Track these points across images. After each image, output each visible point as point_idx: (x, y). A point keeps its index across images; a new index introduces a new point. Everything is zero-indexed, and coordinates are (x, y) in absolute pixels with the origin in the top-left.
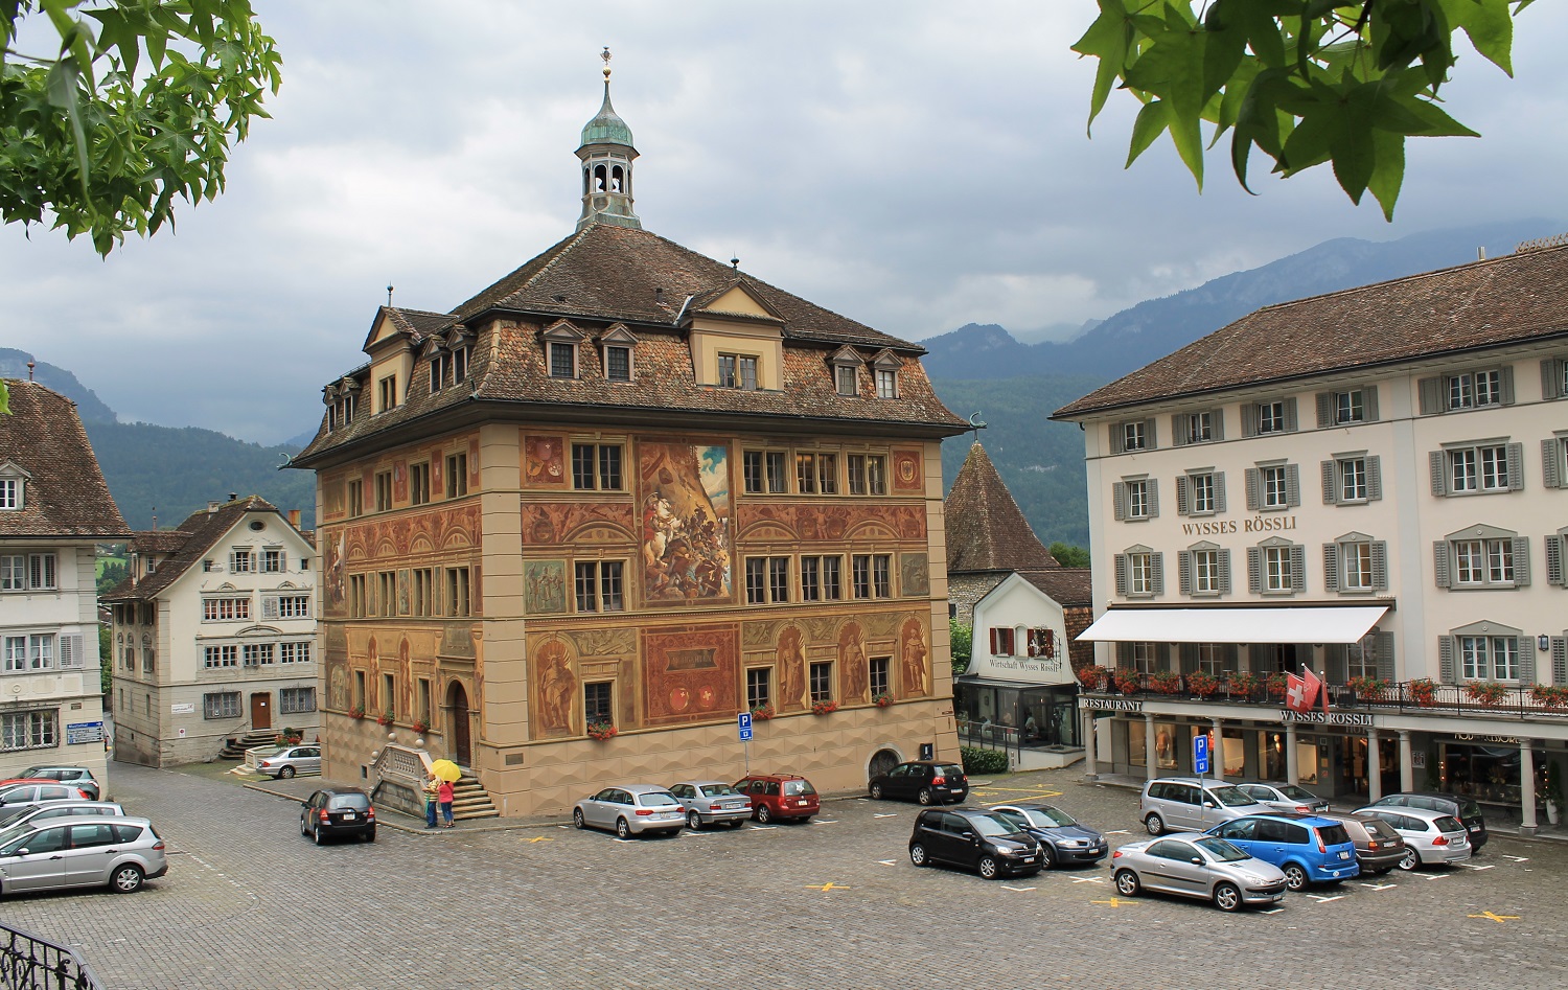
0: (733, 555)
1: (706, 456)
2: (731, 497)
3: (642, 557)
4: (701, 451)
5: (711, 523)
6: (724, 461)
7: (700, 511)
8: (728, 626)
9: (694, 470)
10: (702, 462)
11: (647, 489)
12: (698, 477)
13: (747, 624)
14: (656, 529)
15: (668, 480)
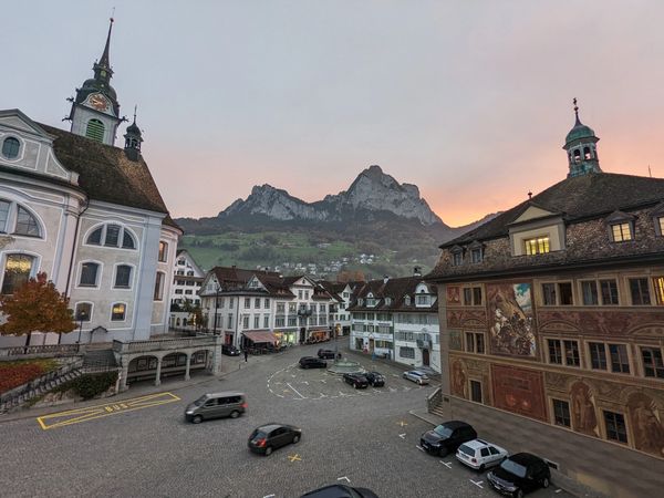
0: (536, 337)
1: (518, 289)
2: (534, 308)
3: (490, 332)
4: (515, 286)
5: (523, 320)
6: (529, 290)
7: (516, 314)
8: (536, 372)
9: (513, 295)
10: (516, 291)
11: (491, 304)
12: (515, 298)
13: (547, 373)
14: (496, 322)
15: (501, 301)
